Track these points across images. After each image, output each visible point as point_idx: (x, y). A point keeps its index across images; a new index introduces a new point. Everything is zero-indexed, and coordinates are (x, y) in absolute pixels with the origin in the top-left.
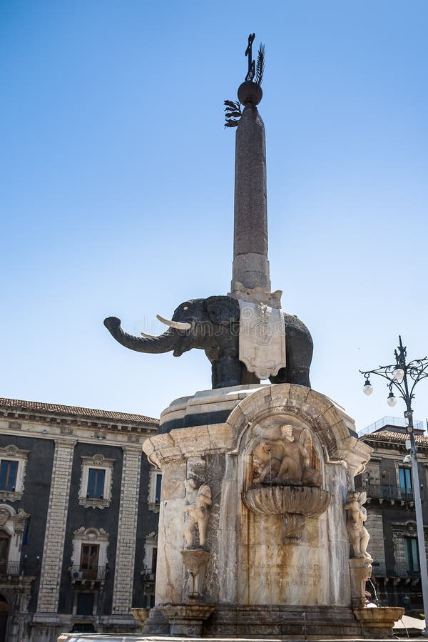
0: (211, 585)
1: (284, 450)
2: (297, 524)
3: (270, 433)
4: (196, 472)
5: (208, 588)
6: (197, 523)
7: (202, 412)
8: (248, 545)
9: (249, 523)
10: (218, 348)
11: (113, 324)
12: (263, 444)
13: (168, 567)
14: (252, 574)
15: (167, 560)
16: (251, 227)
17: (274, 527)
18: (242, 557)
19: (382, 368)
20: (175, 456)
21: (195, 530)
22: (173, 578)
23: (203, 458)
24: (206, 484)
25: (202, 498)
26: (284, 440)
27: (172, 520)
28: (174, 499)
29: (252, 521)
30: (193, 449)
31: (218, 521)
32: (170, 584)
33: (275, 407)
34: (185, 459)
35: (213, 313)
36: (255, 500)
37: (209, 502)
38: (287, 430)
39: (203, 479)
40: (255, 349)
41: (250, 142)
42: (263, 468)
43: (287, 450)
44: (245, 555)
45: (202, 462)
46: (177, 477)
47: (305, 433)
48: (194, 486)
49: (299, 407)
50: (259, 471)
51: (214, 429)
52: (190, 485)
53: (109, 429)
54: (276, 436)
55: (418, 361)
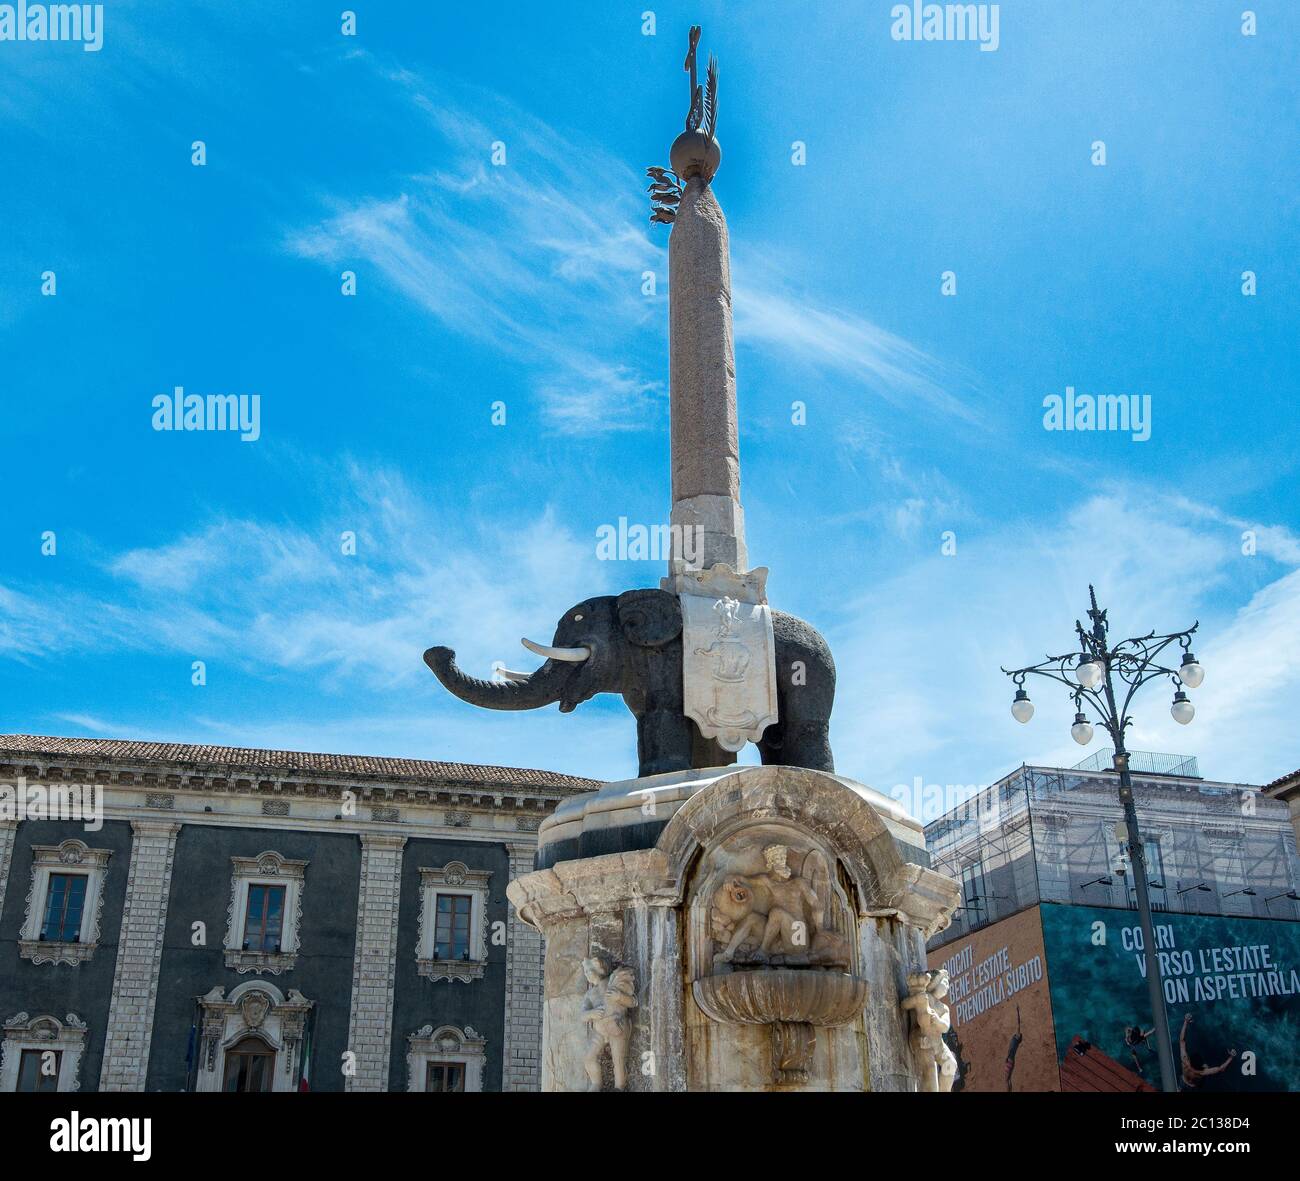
1: (771, 895)
2: (798, 1043)
3: (744, 862)
4: (604, 943)
6: (608, 1045)
7: (612, 825)
9: (707, 1040)
10: (644, 693)
11: (440, 660)
12: (728, 886)
16: (702, 442)
17: (757, 1050)
19: (1053, 659)
20: (567, 910)
21: (605, 1056)
23: (618, 915)
24: (624, 967)
25: (616, 996)
26: (770, 874)
27: (564, 1036)
28: (568, 995)
29: (714, 1037)
30: (596, 897)
31: (648, 1039)
33: (753, 810)
34: (582, 914)
36: (716, 998)
37: (629, 1003)
38: (777, 855)
39: (618, 956)
40: (715, 690)
42: (732, 933)
43: (778, 895)
45: (616, 923)
46: (571, 952)
47: (814, 859)
48: (602, 971)
49: (799, 808)
50: (725, 939)
52: (593, 970)
53: (476, 805)
54: (756, 868)
55: (1135, 641)
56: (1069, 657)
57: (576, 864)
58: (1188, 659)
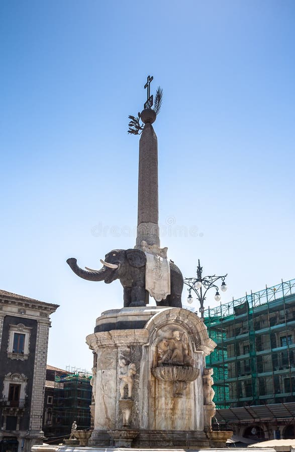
0: (135, 419)
1: (174, 344)
2: (183, 386)
3: (167, 335)
4: (124, 355)
5: (133, 421)
6: (127, 385)
7: (128, 320)
8: (155, 398)
9: (155, 385)
10: (132, 281)
11: (72, 263)
12: (164, 341)
13: (106, 408)
14: (157, 413)
15: (105, 404)
16: (151, 206)
17: (169, 388)
18: (151, 404)
20: (110, 344)
21: (126, 388)
22: (110, 414)
23: (129, 347)
24: (133, 363)
25: (131, 371)
26: (174, 339)
27: (108, 381)
28: (109, 369)
29: (157, 384)
30: (123, 341)
31: (138, 384)
32: (107, 418)
33: (170, 320)
34: (116, 346)
35: (131, 260)
36: (161, 373)
37: (134, 373)
38: (177, 333)
39: (128, 359)
40: (154, 283)
41: (150, 150)
42: (163, 355)
43: (176, 345)
44: (153, 403)
45: (128, 349)
46: (111, 357)
47: (185, 335)
48: (125, 363)
49: (183, 320)
50: (161, 356)
51: (138, 332)
52: (123, 363)
54: (170, 337)
55: (210, 277)
56: (191, 279)
57: (119, 331)
58: (224, 284)
